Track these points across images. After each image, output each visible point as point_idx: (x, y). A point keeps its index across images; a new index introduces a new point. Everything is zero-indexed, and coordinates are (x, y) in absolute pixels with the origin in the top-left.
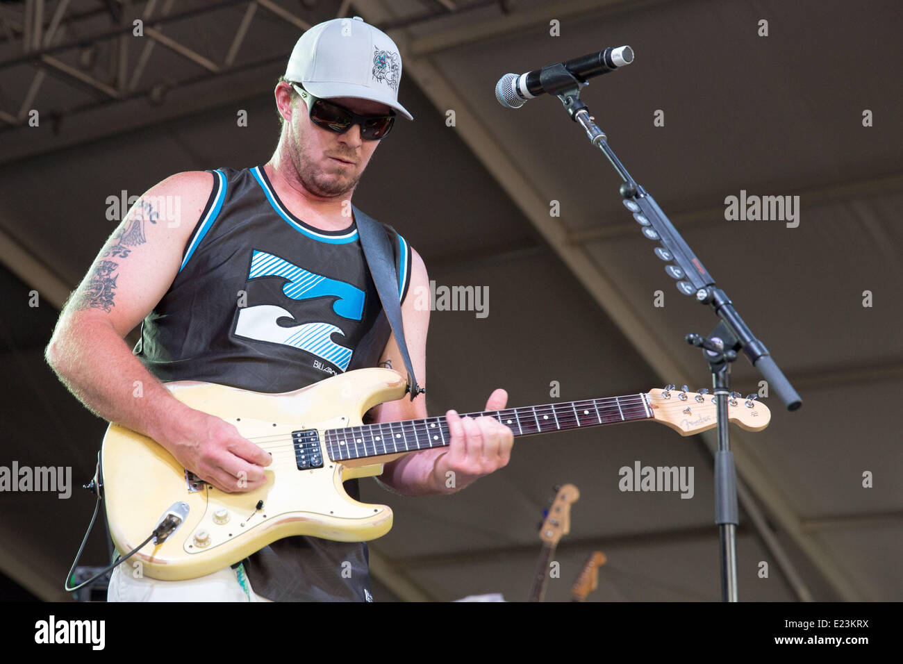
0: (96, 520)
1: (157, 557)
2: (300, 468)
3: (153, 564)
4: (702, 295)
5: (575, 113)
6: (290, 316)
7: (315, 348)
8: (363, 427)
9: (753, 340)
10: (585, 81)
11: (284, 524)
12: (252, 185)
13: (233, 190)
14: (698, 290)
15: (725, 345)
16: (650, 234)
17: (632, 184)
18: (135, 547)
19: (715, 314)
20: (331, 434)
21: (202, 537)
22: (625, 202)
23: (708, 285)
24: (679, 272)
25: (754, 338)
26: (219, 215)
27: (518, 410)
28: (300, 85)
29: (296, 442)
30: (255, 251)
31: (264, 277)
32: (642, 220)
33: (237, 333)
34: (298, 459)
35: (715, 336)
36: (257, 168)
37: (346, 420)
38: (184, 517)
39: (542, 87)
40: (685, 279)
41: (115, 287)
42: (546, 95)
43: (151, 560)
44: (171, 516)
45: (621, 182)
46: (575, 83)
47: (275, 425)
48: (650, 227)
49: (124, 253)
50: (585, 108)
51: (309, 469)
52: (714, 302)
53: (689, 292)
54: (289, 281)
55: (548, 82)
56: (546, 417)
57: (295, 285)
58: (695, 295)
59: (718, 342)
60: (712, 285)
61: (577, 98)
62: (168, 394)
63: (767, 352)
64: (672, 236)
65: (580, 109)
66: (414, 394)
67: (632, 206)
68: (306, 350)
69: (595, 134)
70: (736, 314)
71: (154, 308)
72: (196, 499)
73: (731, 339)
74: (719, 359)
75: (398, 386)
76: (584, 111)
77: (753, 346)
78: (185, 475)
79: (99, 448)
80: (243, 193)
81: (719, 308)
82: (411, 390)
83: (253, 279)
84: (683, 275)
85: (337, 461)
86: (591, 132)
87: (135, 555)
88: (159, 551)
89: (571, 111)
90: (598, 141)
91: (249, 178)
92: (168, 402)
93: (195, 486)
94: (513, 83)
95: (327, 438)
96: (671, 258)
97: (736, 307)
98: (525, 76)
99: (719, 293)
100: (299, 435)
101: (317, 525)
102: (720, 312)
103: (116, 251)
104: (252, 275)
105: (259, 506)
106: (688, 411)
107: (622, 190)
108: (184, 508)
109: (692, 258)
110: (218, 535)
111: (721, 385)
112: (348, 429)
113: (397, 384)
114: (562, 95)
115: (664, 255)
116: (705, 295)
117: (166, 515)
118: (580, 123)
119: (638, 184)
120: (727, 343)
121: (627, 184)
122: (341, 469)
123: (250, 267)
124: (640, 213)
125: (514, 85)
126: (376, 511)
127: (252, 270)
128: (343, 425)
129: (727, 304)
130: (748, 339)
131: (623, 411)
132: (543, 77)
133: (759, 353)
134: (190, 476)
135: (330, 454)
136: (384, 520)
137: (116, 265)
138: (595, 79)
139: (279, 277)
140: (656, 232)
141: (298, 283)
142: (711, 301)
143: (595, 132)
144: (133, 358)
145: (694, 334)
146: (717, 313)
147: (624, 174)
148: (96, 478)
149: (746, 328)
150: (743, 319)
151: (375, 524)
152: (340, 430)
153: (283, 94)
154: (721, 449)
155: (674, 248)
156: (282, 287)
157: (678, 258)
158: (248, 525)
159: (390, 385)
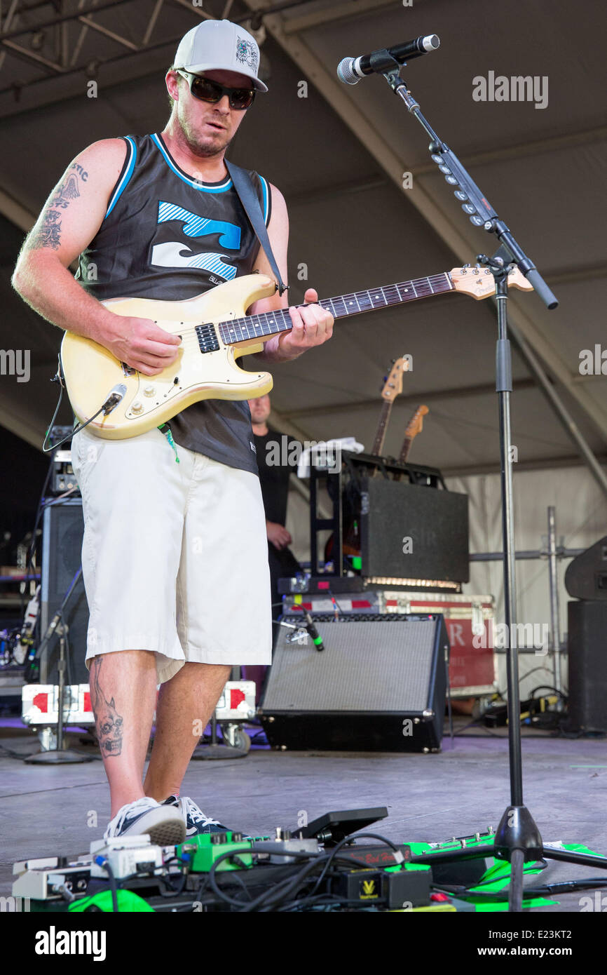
0: (61, 403)
1: (106, 423)
2: (203, 352)
3: (104, 429)
4: (488, 226)
5: (396, 87)
6: (188, 249)
7: (207, 266)
8: (245, 318)
9: (524, 259)
10: (403, 63)
11: (195, 393)
12: (154, 149)
13: (141, 153)
14: (486, 222)
15: (505, 262)
16: (451, 180)
17: (439, 142)
18: (90, 418)
19: (497, 239)
20: (225, 326)
21: (138, 407)
22: (433, 156)
23: (492, 218)
24: (472, 209)
25: (525, 257)
26: (133, 174)
27: (356, 294)
28: (183, 70)
29: (198, 333)
30: (160, 202)
31: (169, 221)
32: (445, 170)
33: (153, 263)
34: (201, 345)
35: (498, 256)
36: (155, 134)
37: (233, 314)
38: (124, 394)
39: (372, 68)
40: (476, 214)
41: (60, 231)
42: (375, 74)
43: (102, 426)
44: (114, 394)
45: (430, 141)
46: (396, 64)
47: (182, 323)
48: (451, 175)
49: (65, 204)
50: (404, 84)
51: (209, 352)
52: (497, 230)
53: (479, 224)
54: (186, 223)
55: (376, 64)
56: (377, 297)
57: (191, 226)
58: (483, 226)
59: (500, 260)
60: (495, 218)
61: (398, 76)
62: (104, 308)
63: (534, 267)
64: (467, 181)
65: (400, 85)
66: (282, 291)
67: (438, 159)
68: (205, 268)
69: (411, 104)
70: (513, 239)
71: (88, 244)
72: (131, 381)
73: (509, 257)
74: (500, 272)
75: (269, 287)
76: (403, 86)
77: (525, 262)
78: (120, 365)
79: (59, 351)
80: (148, 156)
81: (501, 235)
82: (279, 289)
83: (161, 223)
84: (474, 212)
85: (229, 344)
86: (408, 102)
87: (90, 423)
88: (107, 420)
89: (393, 87)
90: (414, 109)
91: (150, 143)
92: (103, 313)
93: (129, 372)
94: (350, 65)
95: (220, 328)
96: (466, 199)
97: (513, 233)
98: (359, 59)
99: (500, 224)
100: (200, 328)
101: (219, 391)
102: (501, 238)
103: (58, 202)
104: (160, 220)
105: (176, 381)
106: (479, 282)
107: (430, 147)
108: (123, 388)
109: (482, 198)
110: (148, 404)
111: (501, 292)
112: (235, 321)
113: (268, 285)
114: (387, 74)
115: (461, 196)
116: (491, 226)
117: (111, 394)
118: (400, 96)
119: (443, 142)
120: (505, 260)
121: (434, 142)
122: (232, 349)
123: (158, 214)
124: (444, 164)
125: (351, 67)
126: (260, 376)
127: (159, 216)
128: (231, 318)
129: (506, 232)
130: (521, 258)
131: (433, 287)
132: (372, 60)
133: (529, 268)
134: (125, 366)
135: (223, 340)
136: (266, 382)
137: (59, 213)
138: (411, 61)
139: (179, 220)
140: (455, 178)
141: (193, 225)
142: (494, 230)
143: (411, 103)
144: (75, 283)
145: (483, 255)
146: (499, 238)
147: (432, 135)
148: (58, 374)
149: (520, 249)
150: (518, 243)
151: (259, 386)
152: (229, 322)
153: (172, 79)
154: (501, 338)
155: (468, 190)
156: (182, 228)
157: (471, 198)
158: (169, 396)
159: (263, 286)
